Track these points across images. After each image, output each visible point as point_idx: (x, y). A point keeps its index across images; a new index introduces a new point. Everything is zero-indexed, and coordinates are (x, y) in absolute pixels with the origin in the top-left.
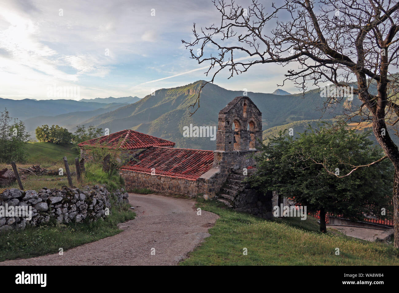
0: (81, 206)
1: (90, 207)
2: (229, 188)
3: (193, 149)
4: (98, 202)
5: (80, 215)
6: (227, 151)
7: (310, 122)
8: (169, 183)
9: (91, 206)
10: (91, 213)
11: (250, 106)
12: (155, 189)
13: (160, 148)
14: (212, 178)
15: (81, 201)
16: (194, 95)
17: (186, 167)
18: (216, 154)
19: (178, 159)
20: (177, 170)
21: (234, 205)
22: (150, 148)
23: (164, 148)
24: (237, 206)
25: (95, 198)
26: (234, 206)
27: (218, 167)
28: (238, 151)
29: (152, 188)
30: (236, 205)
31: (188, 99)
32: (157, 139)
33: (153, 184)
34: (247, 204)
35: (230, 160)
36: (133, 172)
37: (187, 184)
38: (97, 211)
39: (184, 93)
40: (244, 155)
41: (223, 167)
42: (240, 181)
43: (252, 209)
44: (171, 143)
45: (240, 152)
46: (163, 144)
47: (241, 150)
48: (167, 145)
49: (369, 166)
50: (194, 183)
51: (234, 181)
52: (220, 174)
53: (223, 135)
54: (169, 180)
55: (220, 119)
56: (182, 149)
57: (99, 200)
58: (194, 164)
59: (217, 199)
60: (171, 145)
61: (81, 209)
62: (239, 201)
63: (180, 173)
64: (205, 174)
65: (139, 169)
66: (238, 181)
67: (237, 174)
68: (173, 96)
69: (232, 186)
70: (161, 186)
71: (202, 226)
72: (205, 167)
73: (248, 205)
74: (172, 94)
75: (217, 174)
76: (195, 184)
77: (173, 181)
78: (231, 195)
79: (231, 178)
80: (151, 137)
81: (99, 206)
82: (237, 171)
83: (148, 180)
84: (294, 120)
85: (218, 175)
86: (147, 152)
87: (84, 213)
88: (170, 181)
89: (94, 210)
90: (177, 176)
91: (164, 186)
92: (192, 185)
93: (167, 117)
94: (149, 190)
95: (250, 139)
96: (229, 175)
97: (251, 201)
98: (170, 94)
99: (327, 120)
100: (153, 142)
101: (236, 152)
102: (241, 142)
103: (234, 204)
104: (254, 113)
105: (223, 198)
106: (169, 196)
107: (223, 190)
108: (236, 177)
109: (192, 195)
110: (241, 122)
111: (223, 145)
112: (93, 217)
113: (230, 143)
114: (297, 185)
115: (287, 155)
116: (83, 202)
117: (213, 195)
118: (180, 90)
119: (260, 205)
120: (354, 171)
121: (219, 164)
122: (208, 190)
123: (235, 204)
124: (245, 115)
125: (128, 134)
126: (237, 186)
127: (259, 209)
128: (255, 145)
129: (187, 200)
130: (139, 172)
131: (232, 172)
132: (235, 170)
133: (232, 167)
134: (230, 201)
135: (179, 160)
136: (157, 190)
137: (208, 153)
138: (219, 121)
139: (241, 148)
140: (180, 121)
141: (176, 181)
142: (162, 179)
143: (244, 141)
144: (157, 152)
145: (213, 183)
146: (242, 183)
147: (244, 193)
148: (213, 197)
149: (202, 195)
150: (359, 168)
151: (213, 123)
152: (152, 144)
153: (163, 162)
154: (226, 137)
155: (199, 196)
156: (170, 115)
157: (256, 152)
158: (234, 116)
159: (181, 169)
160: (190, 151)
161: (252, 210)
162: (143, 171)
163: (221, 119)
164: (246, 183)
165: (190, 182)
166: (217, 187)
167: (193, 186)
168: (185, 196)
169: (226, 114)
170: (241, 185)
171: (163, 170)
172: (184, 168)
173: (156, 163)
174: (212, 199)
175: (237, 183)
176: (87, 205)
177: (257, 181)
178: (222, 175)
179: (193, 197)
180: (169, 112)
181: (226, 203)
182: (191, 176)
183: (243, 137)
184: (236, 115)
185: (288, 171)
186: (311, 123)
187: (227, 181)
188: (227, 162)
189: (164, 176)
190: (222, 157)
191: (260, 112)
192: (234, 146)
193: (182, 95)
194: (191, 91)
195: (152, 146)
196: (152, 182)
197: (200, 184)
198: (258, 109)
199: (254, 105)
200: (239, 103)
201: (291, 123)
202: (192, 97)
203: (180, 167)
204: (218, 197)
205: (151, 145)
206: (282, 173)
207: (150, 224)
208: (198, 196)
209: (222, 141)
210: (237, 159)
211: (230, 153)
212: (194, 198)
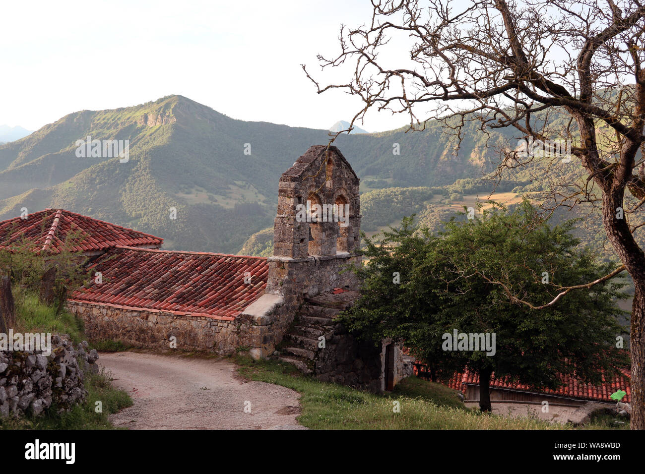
0: (40, 381)
1: (57, 383)
2: (301, 335)
3: (213, 254)
4: (68, 373)
5: (40, 401)
6: (296, 259)
7: (405, 192)
8: (168, 326)
9: (59, 379)
10: (59, 394)
11: (339, 165)
12: (133, 341)
13: (135, 250)
14: (269, 314)
15: (41, 370)
16: (157, 127)
17: (203, 291)
18: (273, 264)
19: (181, 274)
20: (185, 298)
21: (315, 368)
22: (110, 251)
23: (143, 251)
24: (319, 371)
25: (62, 362)
26: (315, 371)
27: (278, 292)
28: (316, 257)
29: (126, 337)
30: (319, 368)
31: (145, 135)
32: (122, 229)
33: (129, 329)
34: (337, 365)
35: (302, 276)
36: (78, 304)
37: (213, 328)
38: (69, 391)
39: (136, 123)
40: (328, 264)
41: (289, 292)
42: (323, 319)
43: (347, 376)
44: (154, 238)
45: (319, 258)
46: (136, 241)
47: (322, 255)
48: (146, 244)
49: (589, 287)
50: (228, 326)
51: (310, 320)
52: (283, 305)
53: (288, 225)
54: (170, 320)
55: (282, 191)
56: (188, 252)
57: (70, 368)
58: (220, 284)
59: (277, 358)
60: (155, 244)
61: (41, 388)
62: (324, 359)
63: (194, 306)
64: (253, 307)
65: (91, 296)
66: (320, 318)
67: (315, 304)
68: (108, 129)
69: (309, 329)
70: (150, 334)
71: (276, 413)
72: (246, 292)
73: (339, 367)
74: (105, 123)
75: (277, 306)
76: (231, 327)
77: (178, 321)
78: (307, 349)
79: (304, 314)
80: (108, 226)
81: (71, 379)
82: (315, 299)
83: (116, 321)
84: (374, 188)
85: (280, 307)
86: (104, 258)
87: (47, 396)
88: (172, 322)
89: (63, 388)
90: (188, 311)
91: (156, 333)
92: (224, 330)
93: (94, 176)
94: (119, 343)
95: (338, 233)
96: (300, 308)
97: (344, 360)
98: (102, 122)
99: (439, 187)
100: (115, 236)
101: (313, 260)
102: (321, 239)
103: (315, 366)
104: (346, 179)
105: (291, 355)
106: (169, 355)
107: (290, 337)
108: (315, 311)
109: (224, 351)
110: (323, 197)
111: (289, 245)
112: (64, 404)
113: (302, 240)
114: (441, 325)
115: (421, 267)
116: (44, 373)
117: (271, 350)
118: (125, 115)
119: (359, 367)
120: (562, 295)
121: (282, 285)
122: (260, 338)
123: (317, 367)
124: (329, 184)
125: (56, 220)
126: (318, 329)
127: (358, 376)
128: (346, 245)
129: (214, 361)
130: (93, 303)
131: (306, 300)
132: (311, 297)
133: (305, 291)
134: (306, 360)
135: (184, 276)
136: (138, 342)
137: (248, 261)
138: (279, 195)
139: (322, 252)
140: (125, 186)
141: (185, 322)
142: (152, 319)
143: (327, 237)
144: (129, 260)
145: (271, 324)
146: (329, 324)
147: (333, 344)
148: (270, 353)
149: (247, 350)
150: (571, 290)
151: (202, 191)
152: (114, 240)
153: (149, 282)
154: (295, 229)
155: (240, 353)
156: (102, 170)
157: (348, 258)
158: (311, 186)
159: (193, 297)
160: (207, 257)
161: (347, 378)
162: (103, 302)
163: (285, 191)
164: (335, 323)
165: (220, 324)
166: (277, 333)
167: (227, 333)
168: (207, 354)
169: (296, 181)
170: (327, 327)
171: (152, 299)
172: (200, 293)
173: (133, 284)
174: (268, 359)
175: (317, 322)
176: (50, 378)
177: (361, 318)
178: (288, 308)
179: (227, 354)
180: (100, 164)
181: (300, 364)
182: (221, 311)
183: (327, 229)
184: (314, 184)
185: (423, 298)
186: (407, 193)
187: (296, 319)
188: (296, 281)
189: (157, 311)
190: (287, 270)
191: (356, 177)
192: (309, 248)
193: (131, 126)
194: (150, 118)
195: (114, 247)
196: (127, 325)
197: (243, 327)
198: (353, 172)
199: (347, 163)
200: (320, 158)
201: (368, 194)
202: (153, 131)
203: (189, 291)
204: (279, 353)
205: (112, 244)
206: (411, 302)
207: (173, 414)
208: (237, 352)
209: (286, 237)
210: (315, 275)
211: (303, 262)
212: (230, 356)
